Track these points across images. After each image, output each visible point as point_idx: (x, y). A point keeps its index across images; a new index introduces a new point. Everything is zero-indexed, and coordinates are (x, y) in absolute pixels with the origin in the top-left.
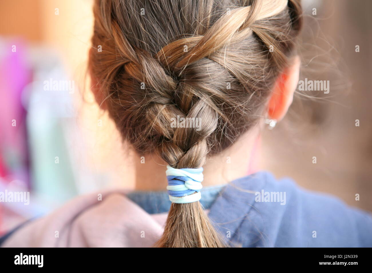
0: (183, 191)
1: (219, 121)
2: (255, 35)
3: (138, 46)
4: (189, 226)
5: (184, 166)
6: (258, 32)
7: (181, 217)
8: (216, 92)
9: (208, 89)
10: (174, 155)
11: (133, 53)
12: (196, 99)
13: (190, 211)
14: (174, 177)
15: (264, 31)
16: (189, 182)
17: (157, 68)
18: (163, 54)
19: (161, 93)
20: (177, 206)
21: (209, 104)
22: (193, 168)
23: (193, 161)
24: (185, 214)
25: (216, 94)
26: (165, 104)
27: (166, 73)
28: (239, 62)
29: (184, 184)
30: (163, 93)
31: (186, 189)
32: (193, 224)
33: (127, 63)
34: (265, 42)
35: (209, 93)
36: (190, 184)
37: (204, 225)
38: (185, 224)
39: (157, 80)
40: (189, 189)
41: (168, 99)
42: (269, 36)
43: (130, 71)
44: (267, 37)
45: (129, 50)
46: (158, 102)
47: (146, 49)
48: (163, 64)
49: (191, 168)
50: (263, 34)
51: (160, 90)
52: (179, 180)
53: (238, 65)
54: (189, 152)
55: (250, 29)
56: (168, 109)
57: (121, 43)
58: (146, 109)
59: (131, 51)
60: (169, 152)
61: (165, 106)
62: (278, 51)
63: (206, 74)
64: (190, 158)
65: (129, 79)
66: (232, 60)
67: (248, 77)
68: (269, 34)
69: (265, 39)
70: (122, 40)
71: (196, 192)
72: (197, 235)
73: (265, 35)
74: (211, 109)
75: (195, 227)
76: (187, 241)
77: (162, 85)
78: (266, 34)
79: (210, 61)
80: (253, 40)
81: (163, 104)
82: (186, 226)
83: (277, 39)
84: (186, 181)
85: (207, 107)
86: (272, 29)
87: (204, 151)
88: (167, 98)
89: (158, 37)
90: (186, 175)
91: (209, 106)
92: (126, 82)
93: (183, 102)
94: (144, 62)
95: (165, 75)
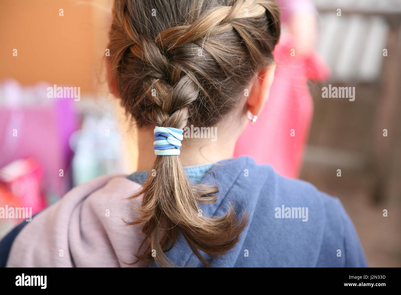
0: (165, 145)
1: (199, 93)
2: (234, 30)
3: (142, 31)
4: (167, 173)
5: (168, 125)
6: (238, 28)
7: (162, 166)
8: (199, 70)
9: (193, 67)
10: (161, 117)
11: (136, 36)
12: (183, 74)
13: (170, 162)
14: (159, 133)
15: (242, 28)
16: (170, 137)
17: (154, 47)
18: (160, 38)
19: (156, 68)
20: (160, 157)
21: (193, 80)
22: (175, 128)
23: (175, 122)
24: (165, 163)
25: (199, 72)
26: (159, 78)
27: (161, 53)
28: (220, 50)
29: (167, 139)
30: (157, 69)
31: (167, 143)
32: (171, 172)
33: (132, 46)
34: (242, 37)
35: (193, 70)
36: (171, 140)
37: (180, 175)
38: (164, 172)
39: (153, 56)
40: (171, 144)
41: (162, 75)
42: (246, 33)
43: (134, 51)
44: (244, 33)
45: (134, 34)
46: (153, 75)
47: (148, 34)
48: (158, 45)
49: (173, 127)
50: (241, 30)
51: (155, 65)
52: (163, 136)
53: (219, 52)
54: (173, 116)
55: (231, 25)
56: (161, 82)
57: (129, 28)
58: (143, 80)
59: (136, 34)
60: (157, 114)
61: (158, 80)
62: (253, 47)
63: (192, 55)
64: (173, 119)
65: (132, 58)
66: (214, 47)
67: (225, 62)
68: (246, 31)
69: (242, 35)
70: (129, 26)
71: (176, 148)
72: (173, 182)
73: (242, 31)
74: (194, 83)
75: (172, 175)
76: (164, 185)
77: (157, 62)
78: (244, 30)
79: (197, 46)
80: (233, 34)
81: (156, 78)
82: (165, 173)
83: (253, 36)
84: (168, 136)
85: (191, 81)
86: (249, 27)
87: (186, 116)
88: (160, 73)
89: (158, 25)
90: (168, 132)
91: (193, 81)
92: (130, 60)
93: (172, 77)
94: (145, 43)
95: (161, 55)
